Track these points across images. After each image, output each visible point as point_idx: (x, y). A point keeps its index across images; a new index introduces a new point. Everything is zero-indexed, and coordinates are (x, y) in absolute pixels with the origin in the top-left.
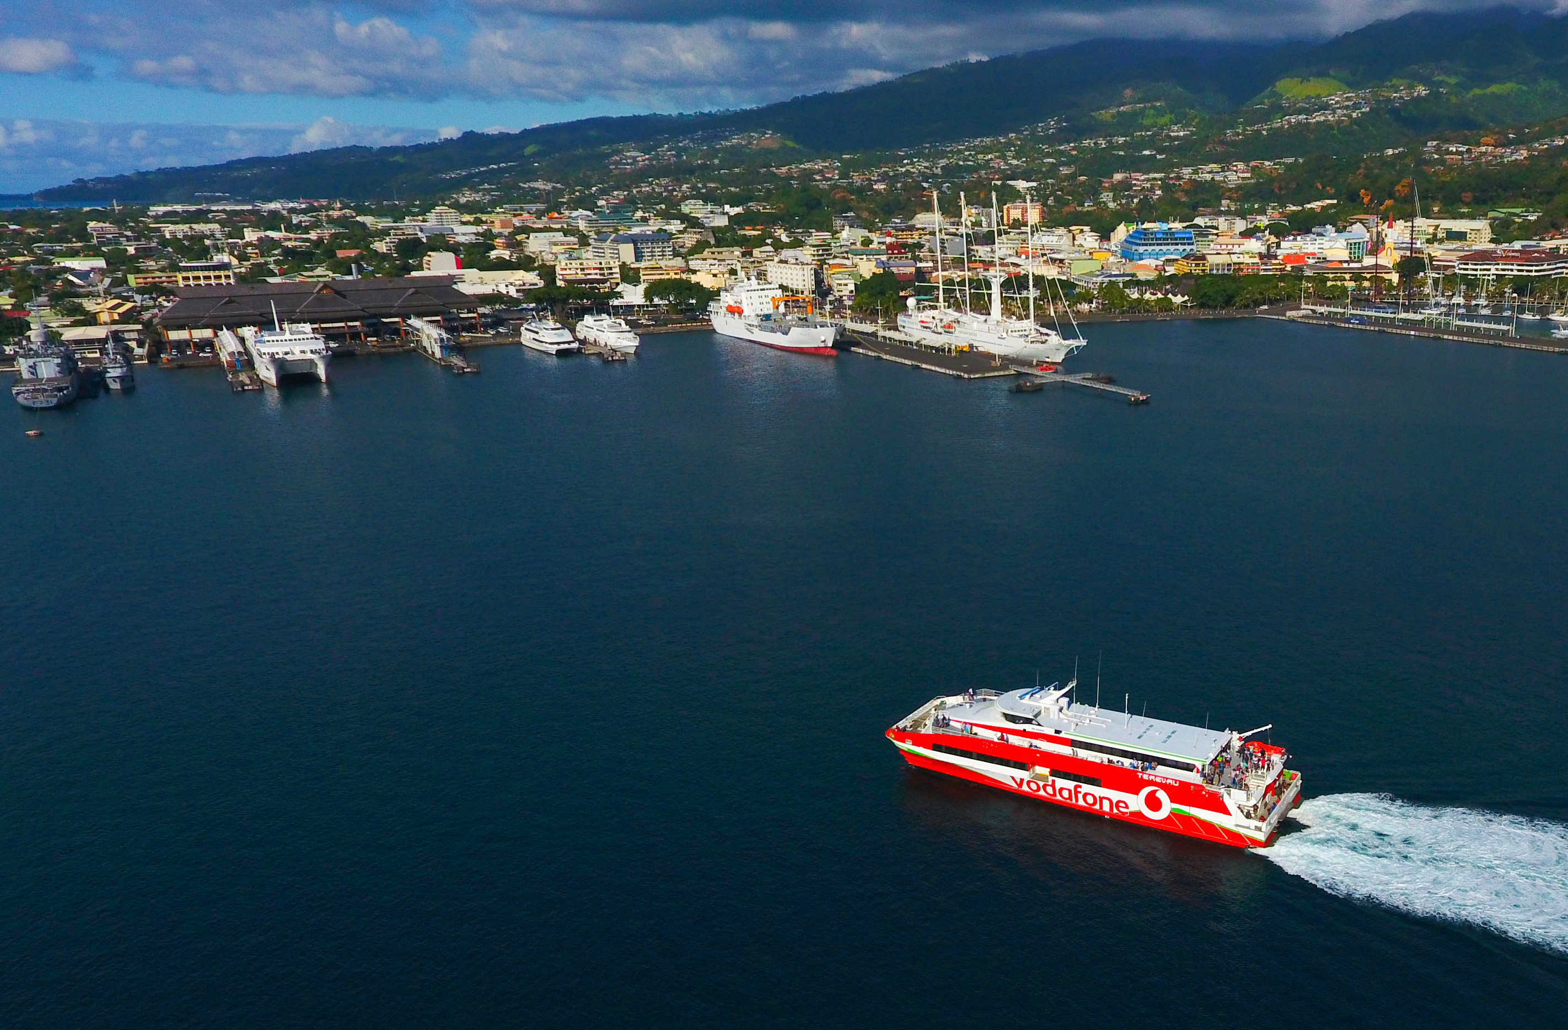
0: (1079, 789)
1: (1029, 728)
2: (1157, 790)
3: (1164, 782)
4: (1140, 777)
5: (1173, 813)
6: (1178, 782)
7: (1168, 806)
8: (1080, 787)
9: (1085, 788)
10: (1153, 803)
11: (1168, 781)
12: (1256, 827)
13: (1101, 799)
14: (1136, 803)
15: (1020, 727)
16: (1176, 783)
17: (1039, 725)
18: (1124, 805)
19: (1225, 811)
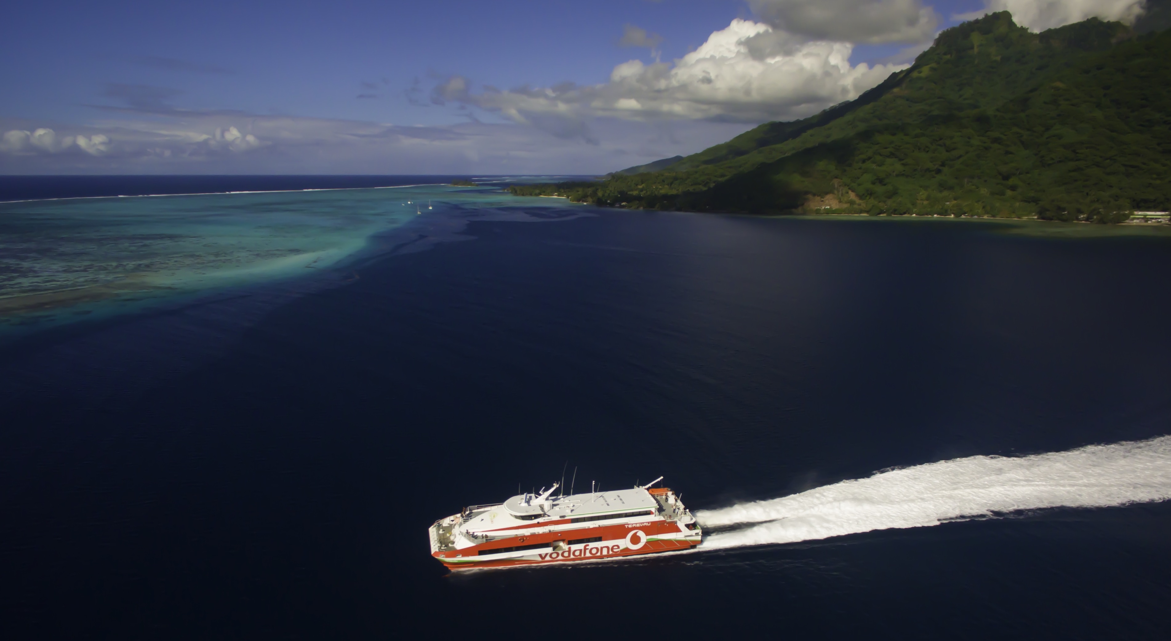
0: (587, 547)
1: (540, 520)
2: (636, 533)
3: (641, 526)
4: (627, 527)
5: (648, 542)
6: (650, 523)
7: (644, 538)
8: (588, 545)
9: (592, 545)
10: (635, 540)
11: (644, 524)
12: (696, 534)
13: (602, 548)
14: (624, 543)
15: (535, 521)
16: (649, 524)
17: (549, 516)
18: (616, 547)
19: (678, 530)
